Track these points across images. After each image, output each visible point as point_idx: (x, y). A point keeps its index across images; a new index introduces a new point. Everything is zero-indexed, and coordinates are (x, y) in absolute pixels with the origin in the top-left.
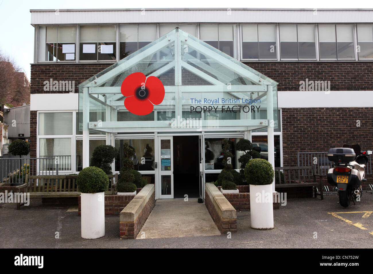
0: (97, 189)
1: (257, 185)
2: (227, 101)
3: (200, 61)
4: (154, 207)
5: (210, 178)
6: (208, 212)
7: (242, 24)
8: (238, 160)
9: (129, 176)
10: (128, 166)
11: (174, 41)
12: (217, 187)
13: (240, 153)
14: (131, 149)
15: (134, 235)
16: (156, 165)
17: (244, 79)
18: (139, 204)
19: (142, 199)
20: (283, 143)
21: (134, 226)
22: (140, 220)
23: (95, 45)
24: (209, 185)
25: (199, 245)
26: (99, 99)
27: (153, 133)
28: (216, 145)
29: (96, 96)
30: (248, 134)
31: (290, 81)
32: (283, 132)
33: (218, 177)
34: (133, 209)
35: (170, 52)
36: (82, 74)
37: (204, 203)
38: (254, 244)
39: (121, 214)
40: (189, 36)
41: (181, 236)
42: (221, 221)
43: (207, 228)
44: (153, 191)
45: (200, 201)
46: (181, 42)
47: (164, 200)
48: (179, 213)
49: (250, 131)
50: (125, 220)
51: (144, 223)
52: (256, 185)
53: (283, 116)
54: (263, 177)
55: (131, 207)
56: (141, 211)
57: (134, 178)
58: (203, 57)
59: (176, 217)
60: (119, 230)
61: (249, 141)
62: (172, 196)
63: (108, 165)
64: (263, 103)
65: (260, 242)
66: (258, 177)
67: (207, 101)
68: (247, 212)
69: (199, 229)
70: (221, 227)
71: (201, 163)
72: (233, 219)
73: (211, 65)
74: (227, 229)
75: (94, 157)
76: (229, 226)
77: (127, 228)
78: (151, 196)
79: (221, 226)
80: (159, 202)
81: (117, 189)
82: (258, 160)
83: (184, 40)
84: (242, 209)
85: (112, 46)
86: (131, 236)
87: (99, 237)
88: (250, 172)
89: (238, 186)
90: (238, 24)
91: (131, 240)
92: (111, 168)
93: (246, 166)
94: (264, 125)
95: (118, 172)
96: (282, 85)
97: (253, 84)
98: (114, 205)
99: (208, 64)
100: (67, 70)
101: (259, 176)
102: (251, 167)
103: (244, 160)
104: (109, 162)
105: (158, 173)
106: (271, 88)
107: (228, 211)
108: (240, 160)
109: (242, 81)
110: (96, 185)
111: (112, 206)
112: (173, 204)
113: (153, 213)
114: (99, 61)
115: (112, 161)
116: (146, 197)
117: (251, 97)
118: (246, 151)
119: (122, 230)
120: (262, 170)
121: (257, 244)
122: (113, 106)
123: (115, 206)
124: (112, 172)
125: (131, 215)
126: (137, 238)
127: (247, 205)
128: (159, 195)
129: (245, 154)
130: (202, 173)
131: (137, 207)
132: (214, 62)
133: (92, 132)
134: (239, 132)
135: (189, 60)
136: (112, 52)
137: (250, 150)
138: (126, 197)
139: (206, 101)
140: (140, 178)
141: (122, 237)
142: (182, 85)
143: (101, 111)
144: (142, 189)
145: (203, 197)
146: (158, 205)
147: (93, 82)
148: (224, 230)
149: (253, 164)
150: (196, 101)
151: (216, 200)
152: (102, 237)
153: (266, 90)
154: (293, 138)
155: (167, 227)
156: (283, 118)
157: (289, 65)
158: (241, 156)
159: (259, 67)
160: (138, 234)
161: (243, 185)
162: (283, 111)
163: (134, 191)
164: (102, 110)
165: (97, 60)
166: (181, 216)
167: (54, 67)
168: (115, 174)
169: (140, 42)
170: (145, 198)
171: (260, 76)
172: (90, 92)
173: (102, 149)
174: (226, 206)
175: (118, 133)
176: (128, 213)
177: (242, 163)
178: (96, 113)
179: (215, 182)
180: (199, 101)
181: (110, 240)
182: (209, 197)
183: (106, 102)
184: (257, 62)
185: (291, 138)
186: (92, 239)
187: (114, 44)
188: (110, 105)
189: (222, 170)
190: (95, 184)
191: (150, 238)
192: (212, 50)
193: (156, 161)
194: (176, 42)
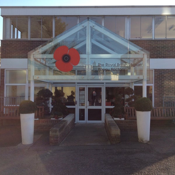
3: (104, 39)
16: (76, 102)
20: (154, 91)
26: (41, 62)
27: (75, 83)
29: (38, 60)
31: (161, 52)
32: (154, 84)
36: (32, 47)
39: (50, 130)
44: (73, 118)
47: (80, 123)
49: (133, 83)
50: (53, 134)
53: (154, 74)
62: (85, 121)
70: (111, 140)
73: (110, 42)
80: (77, 125)
90: (128, 16)
94: (140, 78)
96: (155, 55)
99: (108, 41)
100: (23, 44)
105: (77, 107)
106: (146, 56)
114: (42, 39)
122: (50, 66)
125: (56, 131)
128: (77, 121)
134: (127, 83)
142: (92, 54)
144: (66, 117)
147: (37, 51)
150: (101, 65)
153: (142, 57)
154: (161, 88)
156: (154, 75)
157: (160, 42)
159: (140, 43)
162: (155, 71)
163: (61, 117)
167: (15, 42)
171: (139, 48)
172: (35, 57)
183: (45, 64)
184: (140, 40)
185: (159, 88)
188: (48, 66)
193: (76, 100)
194: (87, 27)
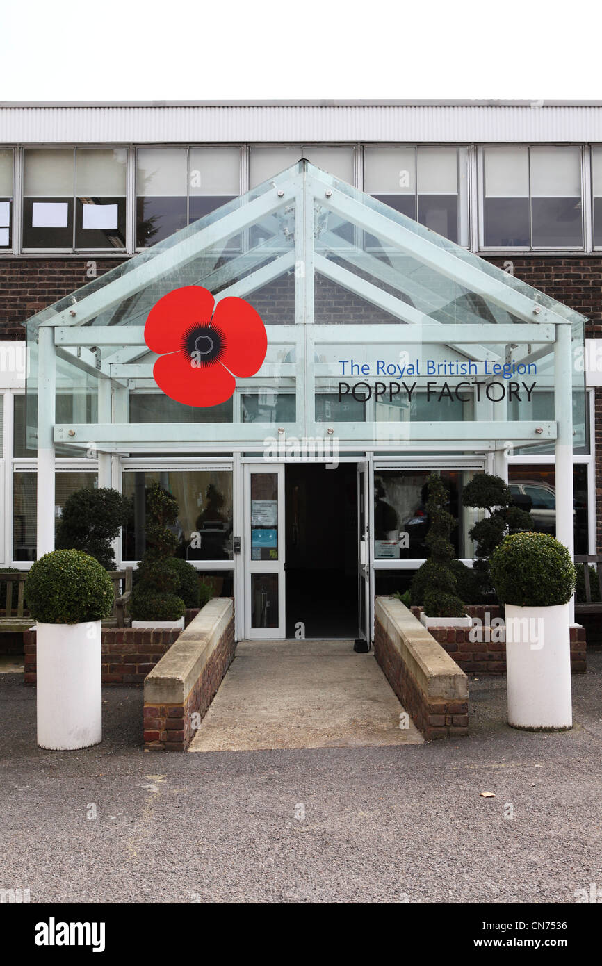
0: (82, 614)
1: (527, 605)
2: (442, 368)
3: (362, 251)
4: (232, 661)
5: (390, 583)
6: (384, 679)
7: (485, 145)
8: (469, 533)
9: (166, 575)
10: (161, 549)
11: (294, 199)
12: (409, 608)
13: (474, 515)
14: (171, 502)
15: (182, 742)
16: (238, 545)
17: (487, 304)
18: (196, 654)
19: (202, 639)
20: (597, 485)
21: (182, 714)
22: (198, 699)
23: (65, 205)
24: (387, 602)
25: (364, 770)
26: (80, 358)
27: (230, 454)
28: (399, 487)
29: (72, 351)
30: (498, 458)
32: (596, 454)
33: (412, 581)
34: (181, 668)
35: (281, 227)
37: (372, 653)
38: (517, 770)
39: (146, 681)
40: (335, 185)
41: (312, 745)
42: (425, 706)
43: (385, 725)
44: (231, 617)
45: (361, 647)
46: (314, 199)
47: (258, 643)
48: (304, 680)
49: (503, 451)
50: (158, 699)
51: (208, 707)
52: (522, 606)
53: (596, 408)
54: (544, 585)
55: (175, 664)
56: (200, 673)
57: (177, 580)
58: (371, 241)
59: (296, 692)
60: (142, 726)
61: (501, 481)
62: (280, 632)
63: (104, 543)
64: (543, 373)
65: (536, 766)
66: (529, 583)
67: (385, 369)
68: (495, 681)
69: (362, 727)
70: (425, 722)
71: (363, 540)
72: (460, 699)
73: (393, 263)
74: (439, 726)
75: (67, 521)
76: (447, 719)
77: (163, 721)
78: (226, 631)
79: (426, 719)
80: (245, 649)
81: (130, 611)
82: (527, 537)
83: (321, 196)
84: (482, 671)
85: (116, 206)
86: (174, 744)
87: (86, 745)
88: (506, 570)
89: (468, 607)
90: (473, 146)
91: (175, 755)
92: (114, 553)
93: (496, 551)
94: (544, 435)
95: (134, 565)
96: (597, 323)
97: (516, 320)
98: (123, 655)
99: (385, 259)
101: (533, 580)
102: (511, 555)
103: (486, 533)
104: (107, 536)
105: (243, 567)
106: (567, 332)
107: (445, 676)
108: (474, 534)
109: (480, 308)
110: (79, 603)
111: (118, 658)
112: (285, 654)
113: (230, 679)
114: (78, 250)
115: (115, 532)
116: (212, 633)
117: (509, 356)
118: (492, 509)
119: (151, 726)
120: (542, 565)
121: (526, 770)
122: (118, 378)
123: (127, 660)
124: (114, 564)
125: (174, 685)
126: (192, 750)
127: (493, 660)
128: (245, 630)
129: (488, 515)
130: (366, 569)
131: (191, 663)
132: (401, 255)
133: (62, 451)
134: (473, 453)
135: (333, 249)
136: (115, 226)
137: (503, 505)
138: (158, 634)
139: (381, 368)
140: (195, 582)
141: (151, 744)
142: (316, 323)
143: (84, 392)
144: (200, 614)
145: (371, 635)
146: (243, 657)
147: (66, 312)
148: (432, 729)
149: (517, 548)
150: (355, 369)
151: (408, 647)
152: (96, 745)
153: (552, 338)
155: (272, 718)
156: (596, 415)
158: (476, 523)
159: (530, 270)
160: (192, 737)
161: (484, 604)
162: (597, 397)
163: (180, 618)
164: (87, 388)
165: (71, 246)
166: (309, 689)
168: (125, 568)
169: (194, 197)
170: (209, 638)
171: (536, 298)
172: (57, 342)
173: (87, 500)
174: (439, 663)
175: (132, 455)
176: (168, 679)
177: (479, 541)
178: (71, 396)
179: (402, 594)
180: (363, 369)
181: (117, 753)
182: (387, 635)
183: (99, 367)
184: (526, 254)
186: (66, 751)
187: (121, 202)
188: (109, 376)
189: (424, 561)
190: (77, 599)
191: (227, 748)
192: (401, 222)
193: (237, 532)
194: (299, 202)
